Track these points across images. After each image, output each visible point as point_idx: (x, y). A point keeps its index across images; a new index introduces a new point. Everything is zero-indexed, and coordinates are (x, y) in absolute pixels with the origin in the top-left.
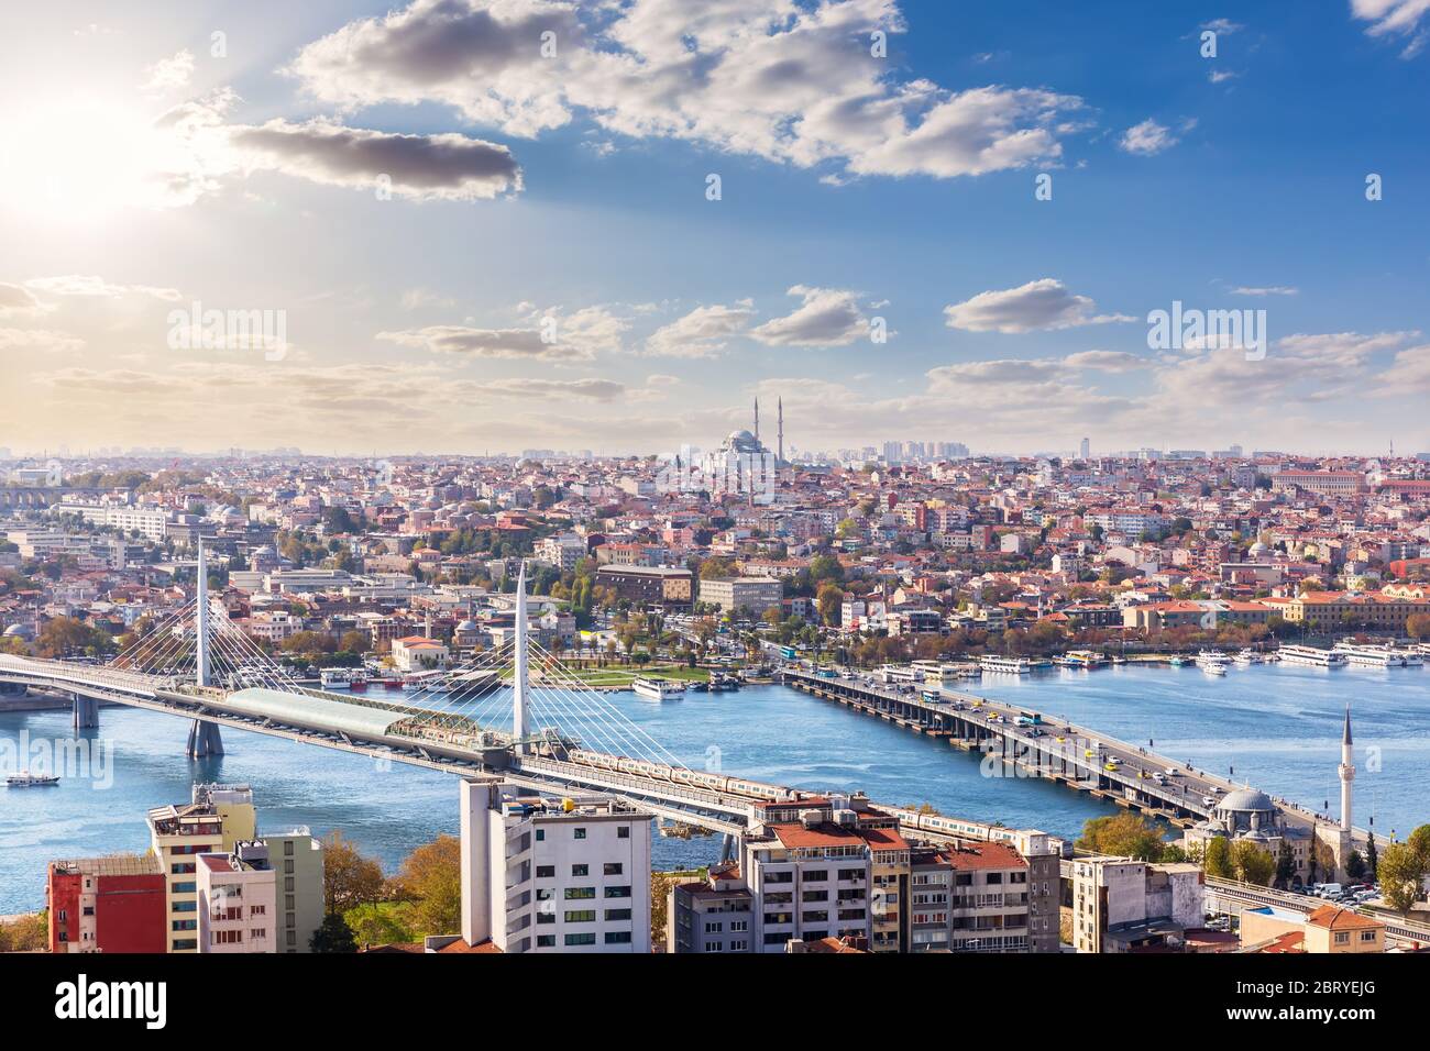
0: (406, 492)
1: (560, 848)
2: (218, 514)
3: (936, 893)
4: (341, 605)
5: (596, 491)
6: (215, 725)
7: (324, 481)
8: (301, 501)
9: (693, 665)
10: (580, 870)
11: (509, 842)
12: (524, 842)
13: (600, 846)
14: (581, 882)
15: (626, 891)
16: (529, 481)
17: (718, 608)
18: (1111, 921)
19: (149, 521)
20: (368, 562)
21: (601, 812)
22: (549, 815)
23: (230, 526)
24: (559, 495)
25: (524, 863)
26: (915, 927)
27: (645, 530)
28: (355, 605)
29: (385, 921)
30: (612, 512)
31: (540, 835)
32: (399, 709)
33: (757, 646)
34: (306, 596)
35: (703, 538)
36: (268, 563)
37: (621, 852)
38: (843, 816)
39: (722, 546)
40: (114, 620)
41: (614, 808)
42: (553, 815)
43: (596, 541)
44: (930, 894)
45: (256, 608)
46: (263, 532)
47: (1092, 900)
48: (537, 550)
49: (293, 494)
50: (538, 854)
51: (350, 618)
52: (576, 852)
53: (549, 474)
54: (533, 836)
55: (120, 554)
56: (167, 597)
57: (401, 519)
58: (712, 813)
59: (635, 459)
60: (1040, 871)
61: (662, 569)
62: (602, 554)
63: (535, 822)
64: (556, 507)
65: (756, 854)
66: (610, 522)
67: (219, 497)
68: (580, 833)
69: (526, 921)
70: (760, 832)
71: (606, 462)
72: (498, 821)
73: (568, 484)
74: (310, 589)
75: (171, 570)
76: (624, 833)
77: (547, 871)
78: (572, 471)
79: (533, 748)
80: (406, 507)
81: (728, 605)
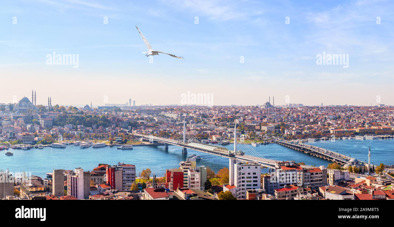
0: (214, 112)
1: (246, 170)
2: (185, 115)
3: (308, 176)
4: (204, 130)
5: (244, 112)
6: (186, 148)
7: (201, 110)
8: (197, 113)
9: (261, 140)
10: (249, 174)
11: (237, 169)
12: (240, 169)
13: (252, 170)
14: (249, 176)
15: (256, 177)
16: (233, 110)
17: (264, 131)
18: (335, 180)
19: (174, 116)
20: (208, 123)
21: (252, 164)
22: (244, 164)
23: (186, 117)
24: (238, 112)
25: (240, 172)
26: (304, 182)
27: (252, 118)
28: (206, 130)
29: (215, 181)
30: (247, 115)
31: (243, 168)
32: (215, 147)
33: (271, 137)
34: (199, 128)
35: (262, 119)
36: (192, 123)
37: (256, 171)
38: (292, 164)
39: (265, 120)
40: (170, 131)
41: (255, 164)
42: (245, 165)
43: (244, 120)
44: (307, 177)
45: (191, 130)
46: (191, 118)
47: (332, 176)
48: (235, 121)
49: (196, 112)
50: (242, 171)
51: (206, 132)
52: (248, 171)
53: (236, 109)
54: (241, 168)
55: (170, 121)
56: (178, 128)
57: (213, 116)
58: (267, 164)
59: (250, 106)
60: (324, 172)
61: (255, 124)
62: (245, 122)
63: (242, 166)
64: (238, 114)
65: (278, 171)
66: (246, 117)
67: (185, 112)
68: (249, 168)
69: (240, 182)
70: (278, 167)
71: (245, 107)
72: (236, 165)
73: (239, 110)
74: (199, 127)
75: (178, 124)
76: (256, 168)
77: (243, 174)
78: (240, 108)
79: (237, 154)
80: (214, 114)
81: (266, 130)
